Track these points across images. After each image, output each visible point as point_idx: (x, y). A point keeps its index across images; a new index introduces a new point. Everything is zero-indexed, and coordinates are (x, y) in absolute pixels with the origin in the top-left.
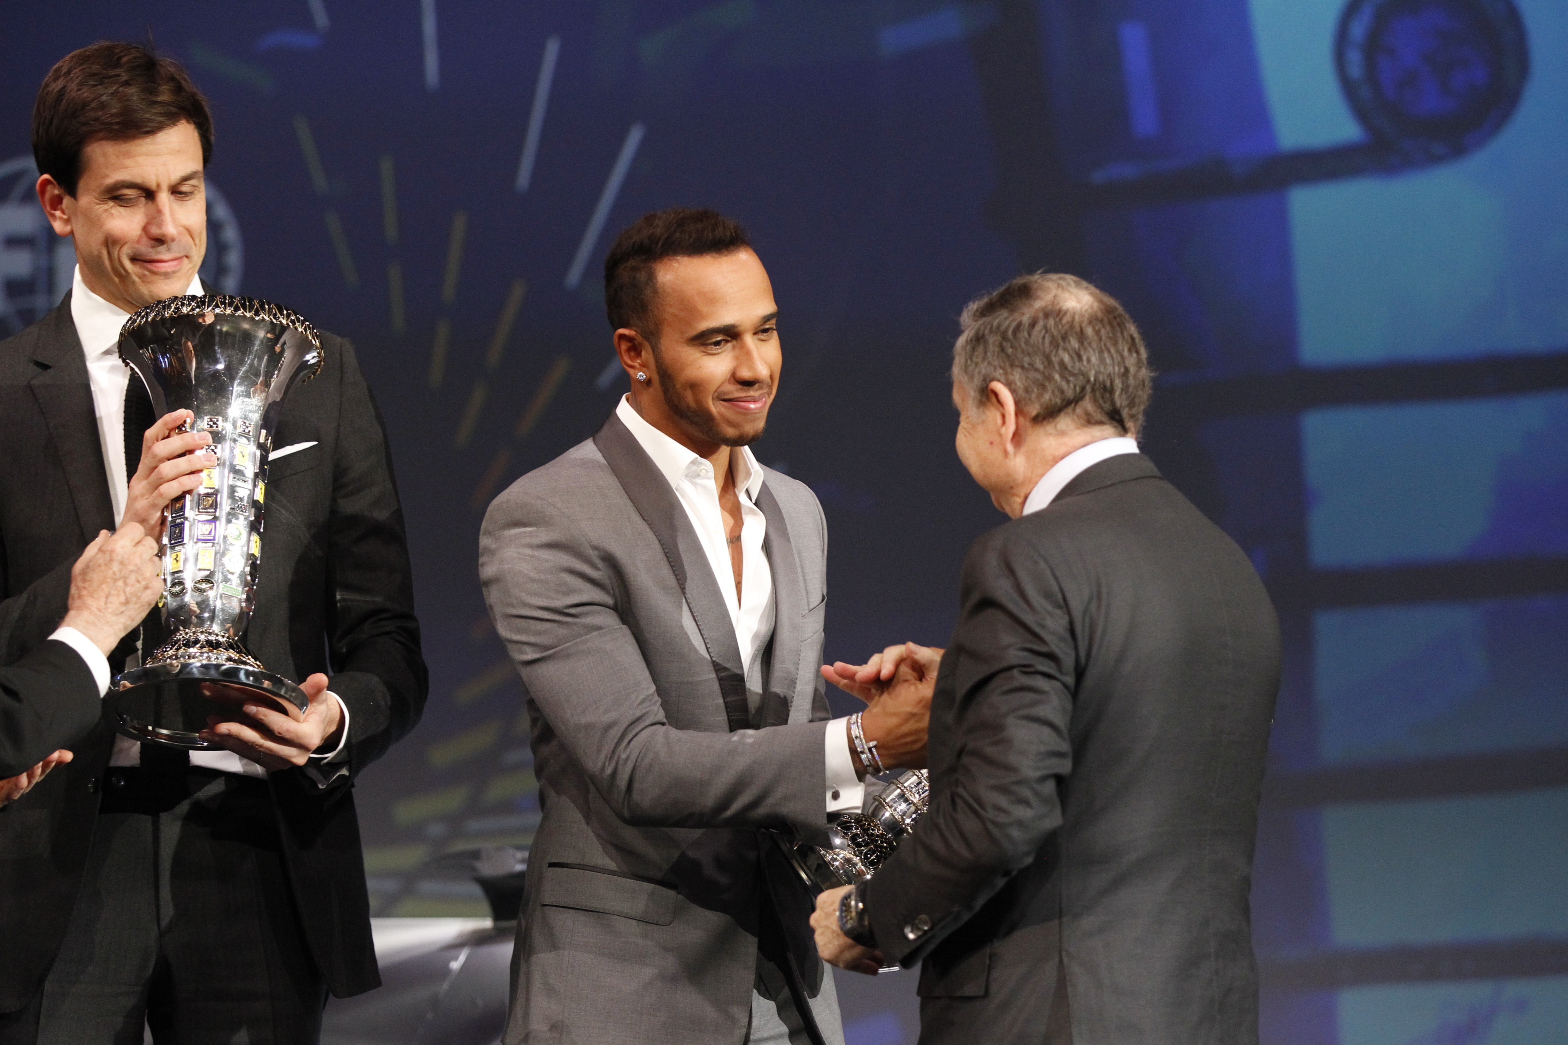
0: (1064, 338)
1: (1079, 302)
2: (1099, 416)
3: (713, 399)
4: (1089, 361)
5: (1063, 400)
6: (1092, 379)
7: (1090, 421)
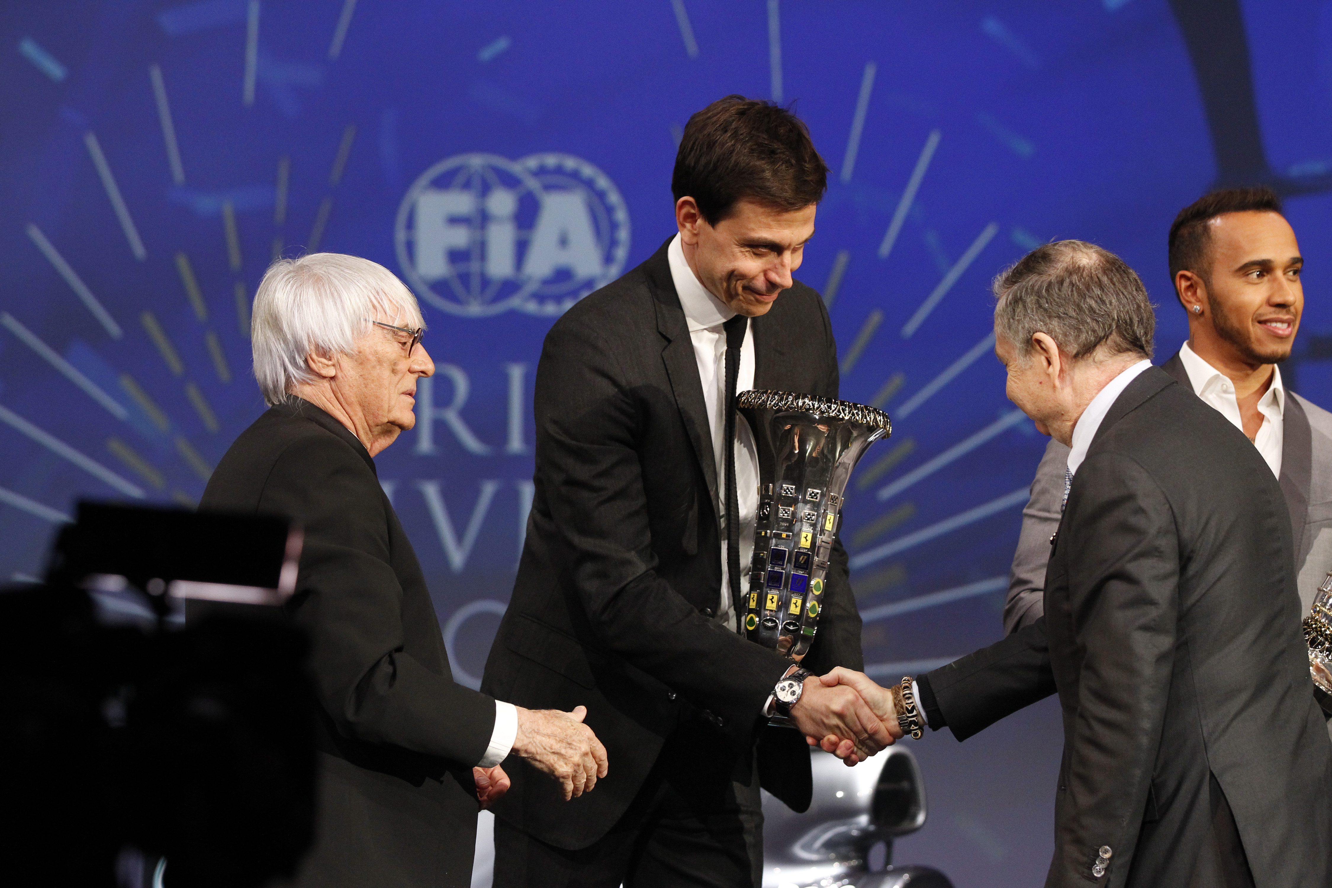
0: (1088, 288)
1: (1090, 259)
2: (1125, 345)
3: (1252, 320)
4: (1111, 303)
5: (1096, 337)
6: (1116, 318)
7: (1120, 350)
